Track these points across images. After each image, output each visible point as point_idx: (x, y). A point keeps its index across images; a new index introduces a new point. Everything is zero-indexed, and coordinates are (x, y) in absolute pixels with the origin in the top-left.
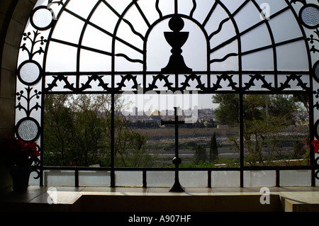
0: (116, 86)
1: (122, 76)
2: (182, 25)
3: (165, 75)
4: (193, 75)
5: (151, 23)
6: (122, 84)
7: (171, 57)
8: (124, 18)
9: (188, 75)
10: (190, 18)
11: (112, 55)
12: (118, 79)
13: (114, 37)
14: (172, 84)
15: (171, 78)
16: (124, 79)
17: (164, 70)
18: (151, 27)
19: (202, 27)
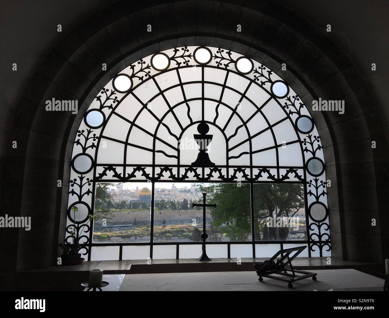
0: (156, 176)
1: (161, 168)
2: (207, 129)
3: (195, 168)
4: (216, 168)
5: (184, 127)
6: (160, 175)
7: (199, 154)
8: (163, 122)
9: (212, 168)
10: (214, 124)
11: (153, 151)
12: (158, 170)
13: (155, 137)
14: (200, 175)
15: (199, 170)
16: (162, 171)
17: (194, 164)
18: (183, 130)
19: (223, 131)
